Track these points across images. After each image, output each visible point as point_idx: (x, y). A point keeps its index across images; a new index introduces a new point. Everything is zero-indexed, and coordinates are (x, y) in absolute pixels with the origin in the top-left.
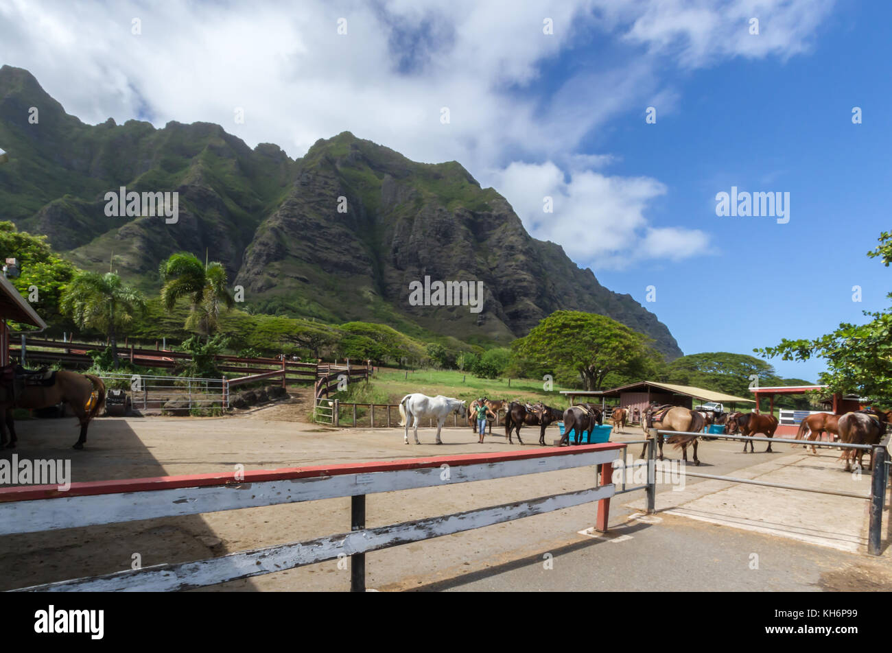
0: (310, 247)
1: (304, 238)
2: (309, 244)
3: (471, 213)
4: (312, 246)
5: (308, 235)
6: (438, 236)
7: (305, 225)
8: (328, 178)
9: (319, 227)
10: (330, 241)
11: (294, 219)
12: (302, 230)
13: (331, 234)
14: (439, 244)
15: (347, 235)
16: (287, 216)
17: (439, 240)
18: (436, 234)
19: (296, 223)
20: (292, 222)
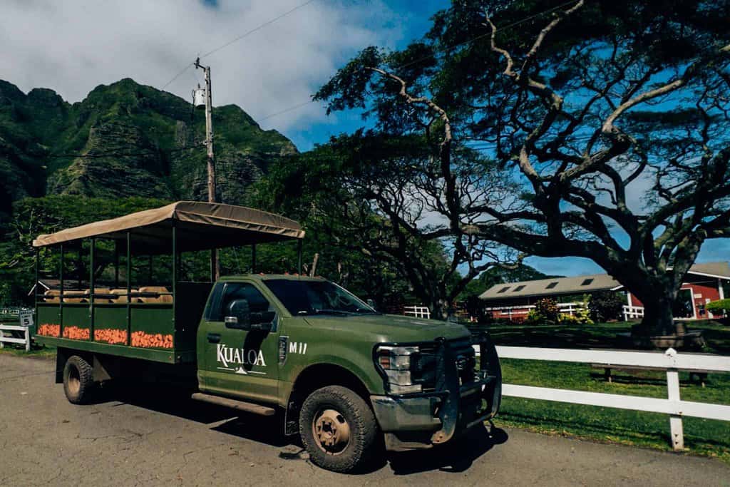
0: (116, 193)
1: (108, 185)
2: (115, 191)
3: (259, 153)
4: (119, 192)
5: (113, 181)
6: (240, 179)
7: (109, 172)
8: (127, 126)
9: (122, 173)
10: (134, 187)
11: (98, 168)
12: (107, 177)
13: (135, 180)
14: (241, 186)
15: (151, 180)
16: (89, 165)
17: (240, 182)
18: (238, 177)
19: (100, 171)
20: (96, 169)
